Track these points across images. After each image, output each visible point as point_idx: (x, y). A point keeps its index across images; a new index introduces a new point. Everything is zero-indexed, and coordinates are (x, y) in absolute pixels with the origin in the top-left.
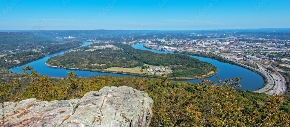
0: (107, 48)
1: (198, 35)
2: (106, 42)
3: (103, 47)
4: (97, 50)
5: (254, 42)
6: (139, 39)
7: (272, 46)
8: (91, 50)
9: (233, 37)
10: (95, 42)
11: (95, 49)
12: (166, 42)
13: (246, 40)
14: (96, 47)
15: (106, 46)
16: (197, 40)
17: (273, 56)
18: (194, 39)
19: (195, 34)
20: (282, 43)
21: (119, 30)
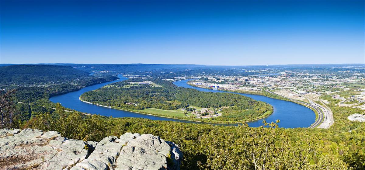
0: (144, 85)
1: (250, 71)
2: (143, 78)
3: (139, 83)
4: (132, 87)
5: (303, 77)
6: (182, 75)
7: (317, 80)
8: (126, 87)
9: (284, 73)
10: (131, 78)
11: (131, 86)
12: (214, 78)
13: (296, 75)
14: (133, 83)
15: (143, 83)
16: (249, 77)
17: (319, 90)
18: (246, 75)
19: (246, 70)
20: (324, 78)
21: (159, 64)
